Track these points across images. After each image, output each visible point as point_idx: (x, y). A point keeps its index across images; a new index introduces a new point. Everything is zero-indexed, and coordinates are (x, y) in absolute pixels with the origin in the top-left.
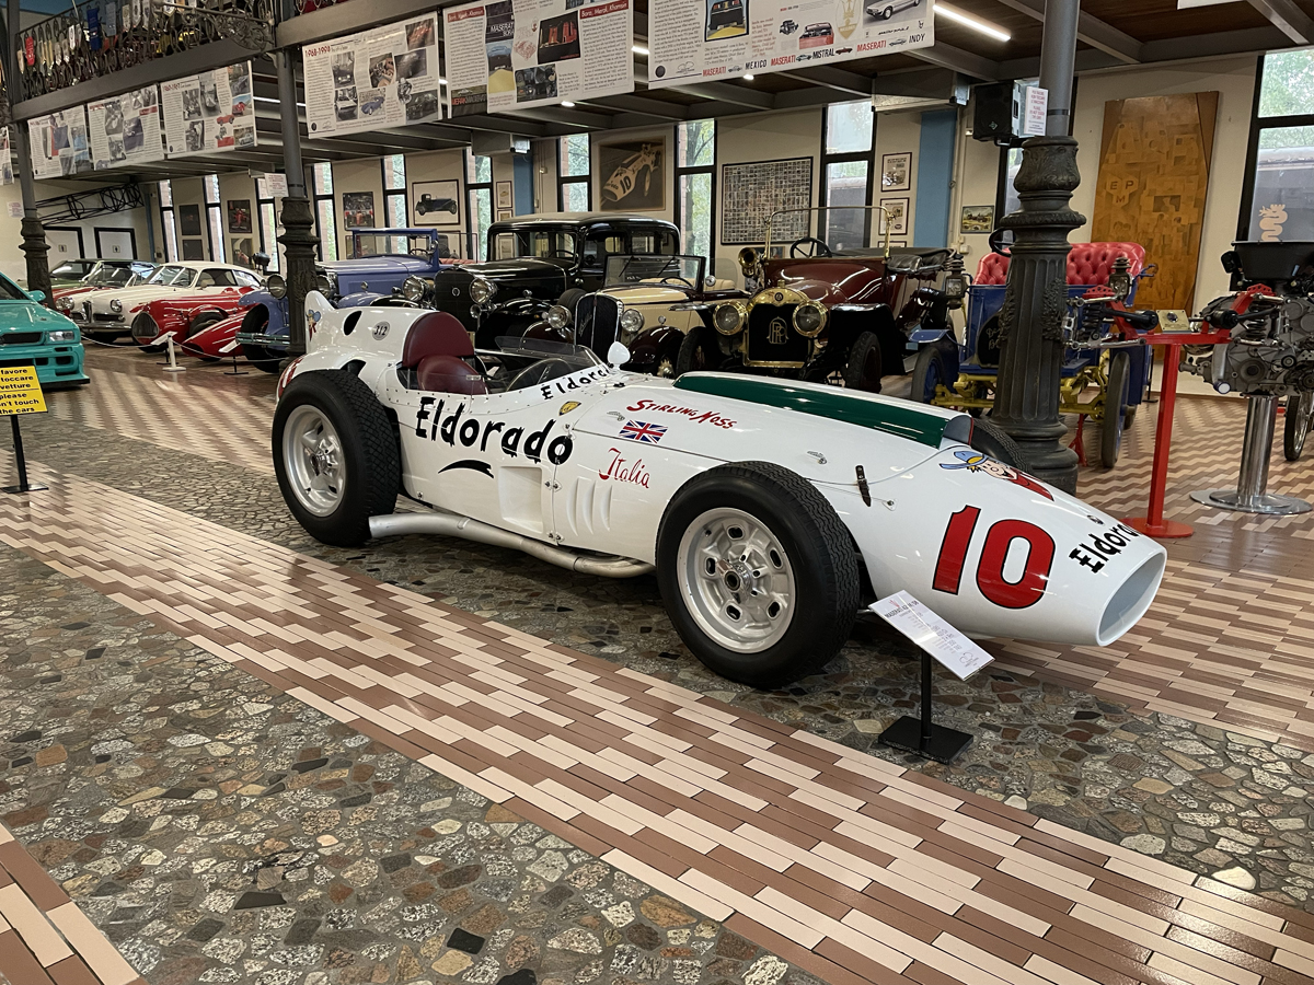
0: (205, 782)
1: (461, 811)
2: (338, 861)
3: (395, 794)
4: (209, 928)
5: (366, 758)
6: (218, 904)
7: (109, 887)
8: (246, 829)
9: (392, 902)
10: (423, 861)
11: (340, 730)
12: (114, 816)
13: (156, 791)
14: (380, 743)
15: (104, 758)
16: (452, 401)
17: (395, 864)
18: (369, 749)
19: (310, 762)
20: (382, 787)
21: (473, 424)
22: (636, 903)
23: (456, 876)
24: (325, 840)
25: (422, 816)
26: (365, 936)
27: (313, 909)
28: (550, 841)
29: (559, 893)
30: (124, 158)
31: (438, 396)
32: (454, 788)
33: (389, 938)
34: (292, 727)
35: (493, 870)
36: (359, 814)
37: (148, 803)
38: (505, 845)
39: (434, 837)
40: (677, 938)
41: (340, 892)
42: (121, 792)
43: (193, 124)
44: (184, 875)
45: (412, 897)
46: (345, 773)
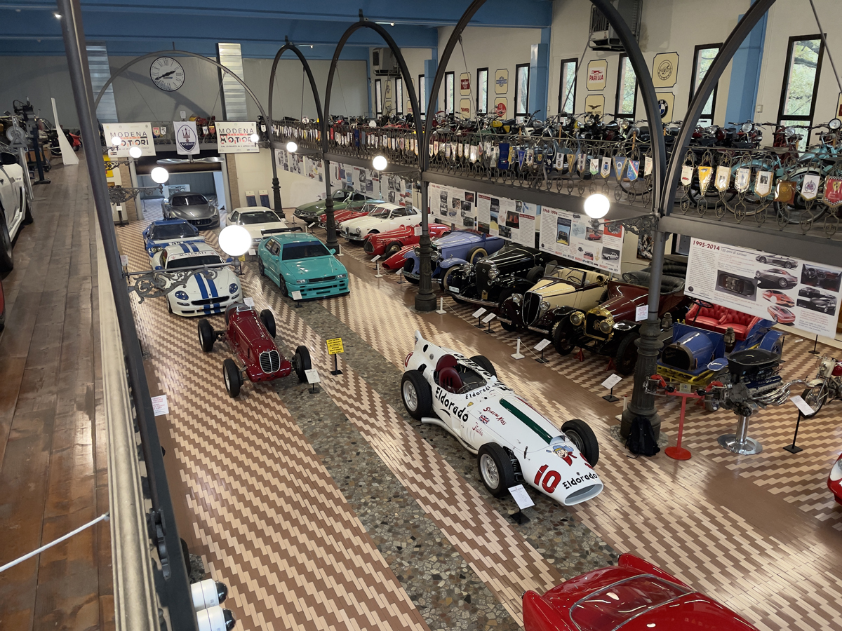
0: (378, 496)
1: (420, 514)
2: (397, 519)
3: (409, 507)
4: (376, 526)
5: (407, 497)
6: (378, 522)
7: (363, 515)
8: (384, 509)
9: (404, 529)
10: (411, 522)
11: (403, 488)
12: (363, 501)
13: (369, 496)
14: (411, 493)
15: (361, 486)
16: (444, 392)
17: (406, 522)
18: (407, 494)
19: (396, 496)
20: (408, 505)
21: (447, 400)
22: (442, 539)
23: (415, 526)
24: (396, 514)
25: (413, 513)
26: (399, 533)
27: (392, 527)
28: (433, 524)
29: (430, 534)
30: (365, 193)
31: (441, 389)
32: (420, 508)
33: (402, 535)
34: (394, 485)
35: (421, 527)
36: (403, 510)
37: (368, 498)
38: (425, 523)
39: (414, 518)
40: (445, 546)
41: (396, 525)
42: (364, 495)
43: (391, 192)
44: (373, 516)
45: (407, 529)
46: (402, 500)
